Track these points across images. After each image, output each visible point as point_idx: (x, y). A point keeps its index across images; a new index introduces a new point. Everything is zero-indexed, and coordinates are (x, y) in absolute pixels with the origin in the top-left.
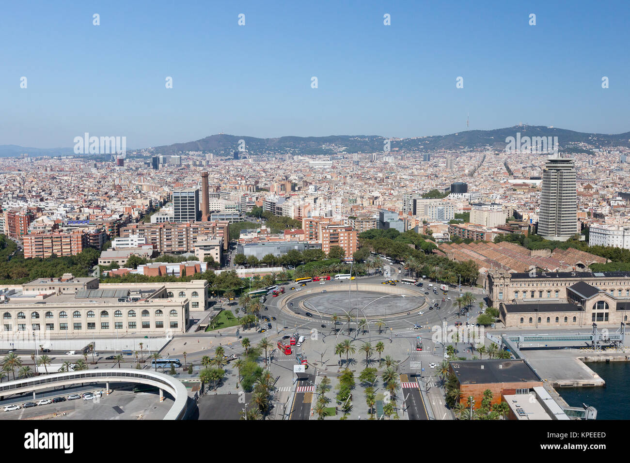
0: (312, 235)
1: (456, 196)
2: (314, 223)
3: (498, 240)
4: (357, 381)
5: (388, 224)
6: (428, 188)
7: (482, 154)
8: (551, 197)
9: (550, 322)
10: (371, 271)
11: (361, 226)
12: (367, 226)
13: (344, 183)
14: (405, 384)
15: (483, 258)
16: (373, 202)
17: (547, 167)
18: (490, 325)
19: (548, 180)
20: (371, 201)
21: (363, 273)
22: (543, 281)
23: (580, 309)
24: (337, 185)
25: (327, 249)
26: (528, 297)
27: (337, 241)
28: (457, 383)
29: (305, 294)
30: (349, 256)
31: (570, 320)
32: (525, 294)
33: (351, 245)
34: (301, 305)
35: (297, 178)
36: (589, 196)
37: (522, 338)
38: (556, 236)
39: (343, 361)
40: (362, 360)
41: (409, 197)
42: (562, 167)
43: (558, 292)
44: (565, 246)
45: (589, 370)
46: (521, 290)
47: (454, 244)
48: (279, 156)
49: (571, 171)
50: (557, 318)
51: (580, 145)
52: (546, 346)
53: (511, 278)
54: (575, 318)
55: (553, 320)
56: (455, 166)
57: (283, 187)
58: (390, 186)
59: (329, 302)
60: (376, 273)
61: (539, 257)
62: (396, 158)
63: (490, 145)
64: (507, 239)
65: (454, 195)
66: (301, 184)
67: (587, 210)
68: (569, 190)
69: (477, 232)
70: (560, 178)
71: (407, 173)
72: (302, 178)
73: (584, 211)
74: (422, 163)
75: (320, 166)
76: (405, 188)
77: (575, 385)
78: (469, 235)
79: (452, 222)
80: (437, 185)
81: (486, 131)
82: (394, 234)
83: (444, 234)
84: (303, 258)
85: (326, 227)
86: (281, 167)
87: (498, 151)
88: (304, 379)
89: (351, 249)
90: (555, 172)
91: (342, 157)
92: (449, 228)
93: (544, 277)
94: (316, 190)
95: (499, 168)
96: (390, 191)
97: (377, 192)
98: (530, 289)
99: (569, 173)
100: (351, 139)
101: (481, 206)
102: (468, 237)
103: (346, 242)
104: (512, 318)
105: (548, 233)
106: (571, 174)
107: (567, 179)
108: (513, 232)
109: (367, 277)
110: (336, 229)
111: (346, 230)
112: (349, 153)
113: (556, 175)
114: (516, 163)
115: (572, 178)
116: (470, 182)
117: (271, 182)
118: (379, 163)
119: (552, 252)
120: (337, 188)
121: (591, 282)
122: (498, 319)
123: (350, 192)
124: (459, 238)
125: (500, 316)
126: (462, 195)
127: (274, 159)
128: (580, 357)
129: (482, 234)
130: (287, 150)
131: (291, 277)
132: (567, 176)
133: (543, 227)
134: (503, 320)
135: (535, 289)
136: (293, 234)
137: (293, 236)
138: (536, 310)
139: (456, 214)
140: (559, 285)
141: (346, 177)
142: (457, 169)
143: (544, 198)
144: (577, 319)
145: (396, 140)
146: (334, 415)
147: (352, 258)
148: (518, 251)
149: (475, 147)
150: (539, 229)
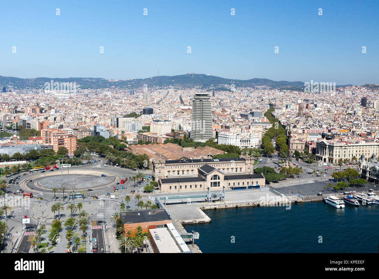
0: (47, 140)
1: (146, 116)
2: (48, 132)
3: (166, 142)
4: (63, 226)
5: (99, 133)
6: (130, 111)
7: (167, 91)
8: (197, 116)
9: (187, 188)
10: (85, 162)
11: (82, 134)
12: (85, 134)
13: (76, 108)
14: (94, 227)
15: (154, 153)
16: (93, 120)
17: (194, 98)
18: (152, 191)
19: (195, 106)
20: (92, 119)
21: (79, 163)
22: (184, 165)
23: (204, 180)
24: (71, 109)
25: (56, 149)
26: (176, 174)
27: (63, 144)
28: (122, 224)
29: (40, 177)
30: (71, 153)
31: (198, 186)
32: (174, 173)
33: (72, 146)
34: (35, 184)
35: (45, 105)
36: (224, 116)
37: (167, 198)
38: (201, 139)
39: (57, 216)
40: (69, 214)
41: (114, 117)
42: (203, 98)
43: (193, 171)
44: (203, 145)
45: (203, 214)
46: (171, 170)
47: (139, 145)
48: (34, 90)
49: (208, 101)
50: (191, 186)
51: (225, 86)
52: (182, 201)
53: (165, 163)
54: (201, 185)
55: (188, 187)
56: (149, 98)
57: (34, 110)
58: (105, 110)
59: (54, 182)
60: (88, 163)
61: (188, 151)
62: (112, 92)
63: (172, 85)
64: (172, 141)
65: (145, 115)
66: (46, 108)
67: (222, 124)
68: (207, 112)
69: (153, 137)
70: (202, 105)
71: (118, 102)
72: (48, 105)
73: (219, 125)
74: (129, 95)
75: (62, 97)
76: (115, 111)
77: (194, 222)
78: (149, 139)
79: (140, 131)
80: (135, 109)
81: (170, 77)
82: (102, 139)
83: (134, 139)
84: (41, 154)
85: (56, 135)
86: (35, 98)
87: (177, 89)
88: (30, 227)
89: (72, 149)
90: (199, 102)
91: (77, 92)
92: (137, 135)
93: (185, 162)
94: (56, 112)
95: (176, 99)
96: (105, 113)
97: (96, 114)
98: (177, 169)
99: (207, 102)
100: (84, 80)
101: (158, 122)
102: (149, 141)
103: (69, 144)
104: (165, 187)
105: (196, 138)
106: (208, 103)
107: (206, 105)
108: (175, 137)
109: (82, 166)
110: (62, 136)
111: (69, 137)
112: (83, 89)
113: (199, 103)
114: (187, 96)
115: (209, 105)
116: (157, 107)
117: (27, 107)
118: (101, 96)
119: (195, 149)
120: (71, 111)
121: (211, 165)
122: (157, 188)
123: (79, 114)
124: (143, 141)
125: (159, 186)
126: (150, 115)
127: (31, 92)
128: (200, 207)
129: (157, 138)
130: (40, 86)
131: (31, 167)
132: (206, 103)
133: (193, 134)
134: (160, 188)
135: (180, 169)
136: (34, 140)
137: (34, 141)
138: (178, 182)
139: (143, 127)
140: (194, 167)
141: (78, 104)
142: (150, 100)
143: (193, 117)
144: (202, 186)
145: (113, 81)
146: (46, 247)
147: (73, 155)
148: (177, 148)
149: (163, 86)
150: (191, 135)
